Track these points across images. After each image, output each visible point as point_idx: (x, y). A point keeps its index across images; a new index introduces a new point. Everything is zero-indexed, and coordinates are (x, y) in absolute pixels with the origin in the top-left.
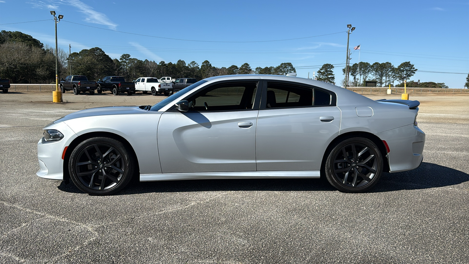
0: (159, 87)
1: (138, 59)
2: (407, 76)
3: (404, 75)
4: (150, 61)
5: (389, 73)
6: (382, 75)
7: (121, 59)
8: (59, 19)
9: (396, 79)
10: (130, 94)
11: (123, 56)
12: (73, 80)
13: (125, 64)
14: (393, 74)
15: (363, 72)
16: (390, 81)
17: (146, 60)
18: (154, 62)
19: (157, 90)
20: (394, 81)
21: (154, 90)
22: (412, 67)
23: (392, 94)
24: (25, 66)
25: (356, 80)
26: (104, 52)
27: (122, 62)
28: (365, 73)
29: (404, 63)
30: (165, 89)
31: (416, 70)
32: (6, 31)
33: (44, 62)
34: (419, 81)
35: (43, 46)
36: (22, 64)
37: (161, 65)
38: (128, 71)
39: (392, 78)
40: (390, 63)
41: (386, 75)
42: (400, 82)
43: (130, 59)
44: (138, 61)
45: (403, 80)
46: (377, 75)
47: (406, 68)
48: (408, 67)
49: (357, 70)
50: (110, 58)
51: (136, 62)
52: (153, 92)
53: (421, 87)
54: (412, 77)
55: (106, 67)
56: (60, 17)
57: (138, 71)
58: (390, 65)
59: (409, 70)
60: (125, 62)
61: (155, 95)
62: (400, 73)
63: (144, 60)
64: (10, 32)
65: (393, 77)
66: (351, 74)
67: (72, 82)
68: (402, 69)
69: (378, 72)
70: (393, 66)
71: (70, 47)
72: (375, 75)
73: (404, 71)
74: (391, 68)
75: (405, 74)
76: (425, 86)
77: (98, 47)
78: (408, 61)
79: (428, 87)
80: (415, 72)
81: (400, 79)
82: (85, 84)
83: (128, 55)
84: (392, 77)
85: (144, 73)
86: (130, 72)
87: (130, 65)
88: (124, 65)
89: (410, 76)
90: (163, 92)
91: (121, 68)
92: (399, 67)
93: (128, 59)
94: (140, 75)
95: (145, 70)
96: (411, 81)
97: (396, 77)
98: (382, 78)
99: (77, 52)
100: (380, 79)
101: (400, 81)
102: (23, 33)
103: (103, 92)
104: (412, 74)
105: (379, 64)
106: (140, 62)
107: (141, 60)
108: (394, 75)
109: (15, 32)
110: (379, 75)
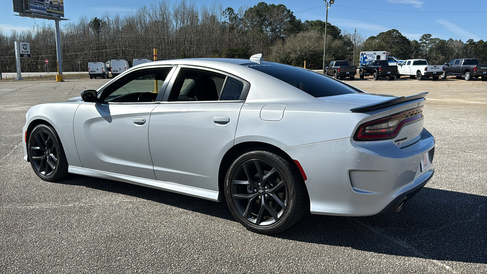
0: (425, 70)
1: (440, 39)
4: (455, 40)
7: (421, 40)
8: (330, 4)
10: (392, 79)
11: (423, 36)
12: (335, 66)
13: (425, 45)
17: (451, 39)
18: (460, 40)
19: (423, 74)
21: (419, 74)
24: (314, 53)
26: (401, 34)
27: (421, 43)
30: (433, 72)
32: (309, 21)
33: (332, 48)
35: (341, 32)
36: (311, 51)
37: (468, 44)
38: (428, 53)
43: (431, 39)
44: (440, 41)
50: (408, 40)
51: (437, 42)
52: (419, 76)
55: (402, 50)
56: (331, 3)
57: (440, 52)
60: (425, 43)
61: (421, 80)
63: (448, 40)
64: (312, 21)
67: (334, 67)
71: (356, 31)
77: (395, 29)
82: (345, 70)
83: (429, 34)
85: (446, 54)
86: (429, 53)
87: (430, 46)
88: (423, 46)
90: (431, 77)
91: (420, 50)
93: (429, 39)
94: (441, 56)
95: (449, 51)
99: (374, 36)
102: (322, 21)
103: (365, 77)
106: (443, 42)
107: (444, 40)
109: (316, 20)
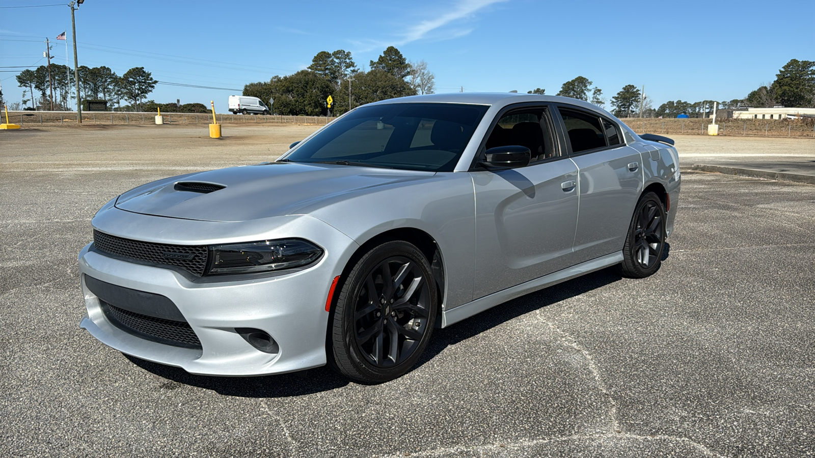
2: (142, 93)
3: (137, 91)
5: (110, 87)
6: (97, 91)
9: (122, 98)
14: (116, 88)
15: (59, 84)
16: (112, 100)
20: (120, 101)
22: (149, 77)
23: (164, 124)
25: (48, 98)
28: (63, 85)
29: (134, 70)
31: (156, 82)
34: (178, 101)
39: (116, 96)
40: (108, 68)
41: (104, 89)
42: (130, 103)
45: (135, 98)
46: (87, 90)
47: (138, 78)
48: (141, 77)
49: (47, 79)
53: (183, 112)
54: (150, 93)
58: (108, 72)
59: (144, 82)
62: (129, 88)
65: (117, 94)
66: (36, 87)
68: (131, 79)
69: (89, 84)
70: (114, 73)
72: (84, 90)
73: (135, 83)
74: (112, 78)
75: (138, 89)
76: (189, 110)
78: (140, 66)
79: (193, 111)
80: (154, 86)
81: (131, 98)
84: (115, 93)
89: (146, 93)
92: (127, 76)
96: (149, 102)
97: (122, 93)
98: (97, 95)
100: (93, 96)
101: (130, 101)
104: (150, 89)
105: (89, 69)
108: (118, 91)
110: (91, 90)
